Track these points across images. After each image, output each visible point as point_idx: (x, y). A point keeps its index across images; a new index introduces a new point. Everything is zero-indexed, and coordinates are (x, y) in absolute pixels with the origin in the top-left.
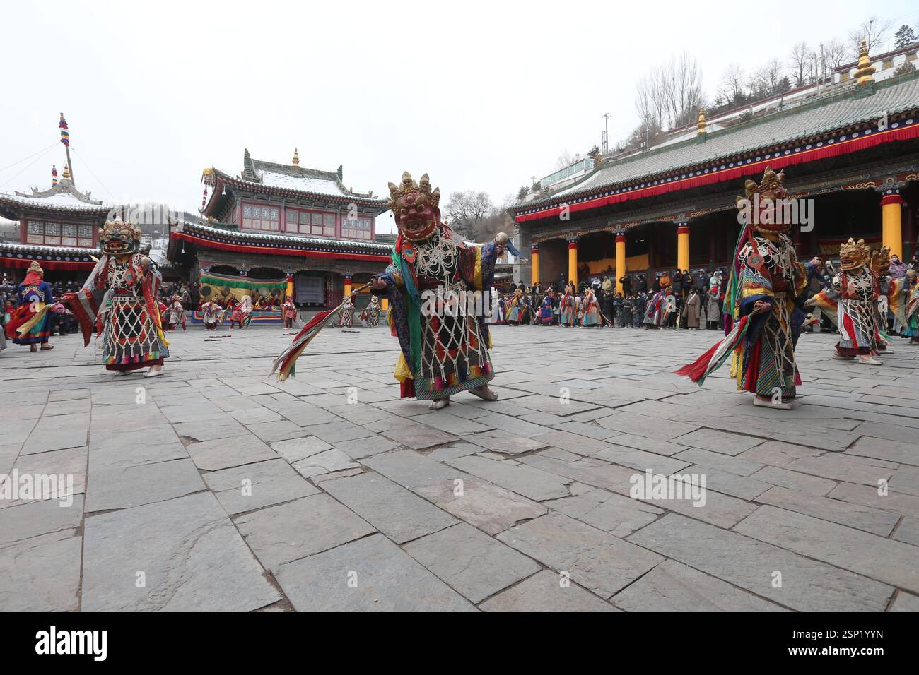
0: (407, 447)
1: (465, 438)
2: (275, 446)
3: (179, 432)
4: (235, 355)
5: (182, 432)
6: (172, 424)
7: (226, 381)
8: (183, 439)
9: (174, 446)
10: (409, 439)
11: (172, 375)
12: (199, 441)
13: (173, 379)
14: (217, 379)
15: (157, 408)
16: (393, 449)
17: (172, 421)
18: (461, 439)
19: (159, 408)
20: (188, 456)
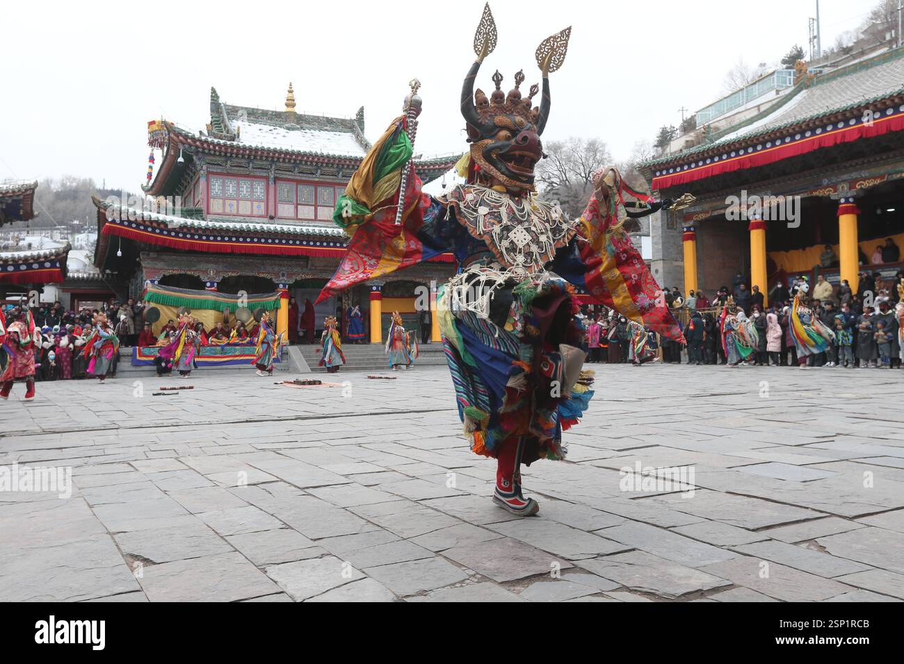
0: (485, 578)
1: (581, 564)
2: (273, 572)
3: (122, 547)
4: (204, 419)
5: (128, 548)
6: (112, 534)
7: (191, 462)
8: (130, 559)
9: (117, 570)
10: (488, 565)
11: (107, 452)
12: (155, 563)
13: (109, 459)
14: (176, 458)
15: (86, 507)
16: (463, 581)
17: (112, 530)
18: (575, 566)
19: (91, 507)
20: (138, 588)
